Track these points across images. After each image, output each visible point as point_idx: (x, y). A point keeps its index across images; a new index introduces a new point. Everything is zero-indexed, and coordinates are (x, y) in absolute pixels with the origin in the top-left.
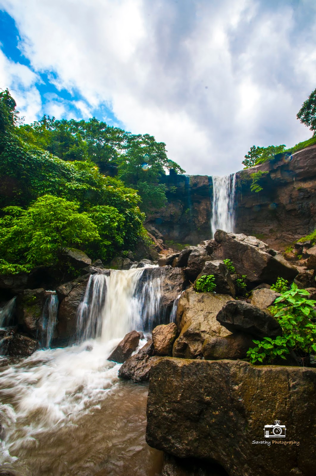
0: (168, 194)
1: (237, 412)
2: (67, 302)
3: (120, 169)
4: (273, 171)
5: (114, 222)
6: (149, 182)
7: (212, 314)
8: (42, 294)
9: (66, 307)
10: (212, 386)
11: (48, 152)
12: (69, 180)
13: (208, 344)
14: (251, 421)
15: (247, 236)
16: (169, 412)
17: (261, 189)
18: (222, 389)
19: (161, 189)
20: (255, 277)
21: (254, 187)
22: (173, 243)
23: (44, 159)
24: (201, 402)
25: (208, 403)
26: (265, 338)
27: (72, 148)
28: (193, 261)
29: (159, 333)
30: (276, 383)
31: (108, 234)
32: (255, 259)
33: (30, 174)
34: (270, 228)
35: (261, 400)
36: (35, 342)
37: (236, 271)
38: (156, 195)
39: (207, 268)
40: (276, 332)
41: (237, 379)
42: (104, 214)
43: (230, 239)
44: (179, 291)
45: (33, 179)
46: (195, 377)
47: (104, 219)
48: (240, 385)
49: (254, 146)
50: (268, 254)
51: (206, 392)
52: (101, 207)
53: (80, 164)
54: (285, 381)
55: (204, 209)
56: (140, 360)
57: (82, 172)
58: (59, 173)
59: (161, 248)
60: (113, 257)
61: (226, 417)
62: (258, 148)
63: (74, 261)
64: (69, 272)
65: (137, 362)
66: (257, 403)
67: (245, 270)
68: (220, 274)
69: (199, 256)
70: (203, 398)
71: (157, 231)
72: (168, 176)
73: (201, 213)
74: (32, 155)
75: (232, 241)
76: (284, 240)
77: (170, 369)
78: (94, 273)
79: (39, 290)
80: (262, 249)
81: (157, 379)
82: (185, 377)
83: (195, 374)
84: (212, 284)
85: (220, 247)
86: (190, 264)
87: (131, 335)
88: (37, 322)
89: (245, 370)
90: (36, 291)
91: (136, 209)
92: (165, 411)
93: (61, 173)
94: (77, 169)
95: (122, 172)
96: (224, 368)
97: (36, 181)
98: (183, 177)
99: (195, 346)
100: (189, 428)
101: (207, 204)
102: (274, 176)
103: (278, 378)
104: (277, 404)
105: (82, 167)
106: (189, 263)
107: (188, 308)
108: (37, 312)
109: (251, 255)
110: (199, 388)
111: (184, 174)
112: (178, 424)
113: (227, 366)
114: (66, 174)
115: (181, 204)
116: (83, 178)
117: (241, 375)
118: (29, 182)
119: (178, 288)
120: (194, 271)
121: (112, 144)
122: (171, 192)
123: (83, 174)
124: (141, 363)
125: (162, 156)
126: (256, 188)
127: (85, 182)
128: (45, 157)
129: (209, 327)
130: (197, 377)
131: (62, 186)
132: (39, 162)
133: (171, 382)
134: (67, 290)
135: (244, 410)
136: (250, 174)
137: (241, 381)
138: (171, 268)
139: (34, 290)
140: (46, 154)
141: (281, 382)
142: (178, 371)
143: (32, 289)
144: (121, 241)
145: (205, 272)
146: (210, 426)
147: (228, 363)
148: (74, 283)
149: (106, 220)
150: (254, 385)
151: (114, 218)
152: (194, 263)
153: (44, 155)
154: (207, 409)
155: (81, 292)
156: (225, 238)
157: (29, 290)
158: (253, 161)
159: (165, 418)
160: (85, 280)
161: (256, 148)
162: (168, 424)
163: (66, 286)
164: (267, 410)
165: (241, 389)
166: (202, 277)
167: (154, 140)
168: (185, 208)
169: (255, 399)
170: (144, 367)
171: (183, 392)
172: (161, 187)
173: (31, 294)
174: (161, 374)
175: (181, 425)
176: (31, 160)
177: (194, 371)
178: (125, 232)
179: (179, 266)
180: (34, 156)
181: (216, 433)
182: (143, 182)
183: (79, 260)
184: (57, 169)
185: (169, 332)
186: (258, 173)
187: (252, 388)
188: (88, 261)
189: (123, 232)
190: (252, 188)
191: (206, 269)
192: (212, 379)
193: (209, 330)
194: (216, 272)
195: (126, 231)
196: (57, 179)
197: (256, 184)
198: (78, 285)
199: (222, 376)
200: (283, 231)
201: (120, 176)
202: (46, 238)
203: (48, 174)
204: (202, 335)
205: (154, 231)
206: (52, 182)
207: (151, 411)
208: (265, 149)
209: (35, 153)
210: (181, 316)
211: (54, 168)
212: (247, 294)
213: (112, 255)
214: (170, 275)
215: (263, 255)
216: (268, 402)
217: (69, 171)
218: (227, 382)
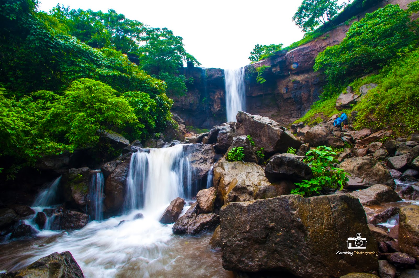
0: (187, 83)
1: (297, 229)
2: (113, 178)
3: (141, 60)
4: (273, 66)
5: (147, 106)
6: (170, 73)
7: (251, 173)
8: (87, 172)
9: (112, 182)
10: (274, 215)
11: (75, 38)
12: (99, 66)
13: (260, 191)
14: (309, 233)
15: (263, 116)
16: (240, 240)
17: (264, 81)
18: (283, 215)
19: (182, 80)
20: (270, 148)
21: (259, 79)
22: (193, 128)
23: (72, 45)
24: (266, 228)
25: (272, 228)
26: (303, 181)
27: (94, 36)
28: (221, 137)
29: (203, 196)
30: (322, 206)
31: (141, 117)
32: (271, 134)
33: (58, 59)
34: (272, 113)
35: (314, 218)
36: (86, 215)
37: (255, 145)
38: (177, 85)
39: (237, 141)
40: (309, 176)
41: (295, 206)
42: (137, 99)
43: (249, 119)
44: (211, 163)
45: (61, 64)
46: (259, 211)
47: (138, 104)
48: (297, 210)
49: (258, 44)
50: (281, 130)
51: (269, 220)
52: (133, 93)
53: (108, 51)
54: (328, 204)
55: (218, 98)
56: (190, 218)
57: (111, 59)
58: (88, 59)
59: (185, 132)
60: (147, 138)
61: (288, 235)
62: (261, 46)
63: (113, 142)
64: (109, 152)
65: (188, 220)
66: (310, 220)
67: (263, 144)
68: (247, 146)
69: (226, 133)
70: (268, 225)
71: (179, 117)
72: (186, 68)
73: (216, 101)
74: (59, 40)
75: (252, 120)
76: (283, 123)
77: (237, 210)
78: (135, 151)
79: (85, 169)
80: (275, 126)
81: (227, 219)
82: (251, 213)
83: (259, 209)
84: (242, 154)
85: (242, 126)
86: (219, 141)
87: (177, 200)
88: (85, 198)
89: (299, 200)
90: (82, 170)
91: (164, 95)
92: (237, 240)
93: (90, 59)
94: (105, 56)
95: (144, 63)
96: (283, 200)
97: (65, 66)
98: (200, 69)
99: (243, 197)
100: (258, 249)
101: (220, 93)
102: (275, 69)
103: (322, 203)
104: (325, 220)
105: (111, 54)
106: (218, 139)
107: (225, 174)
108: (84, 189)
109: (267, 131)
110: (264, 218)
111: (200, 66)
112: (249, 248)
113: (286, 199)
114: (94, 61)
115: (199, 94)
116: (113, 65)
117: (297, 203)
118: (58, 68)
119: (211, 161)
120: (223, 146)
121: (131, 35)
122: (189, 83)
123: (112, 61)
124: (192, 220)
125: (180, 49)
126: (261, 80)
127: (115, 69)
128: (72, 42)
129: (251, 182)
130: (261, 211)
131: (92, 72)
132: (67, 47)
133: (239, 219)
134: (111, 168)
135: (303, 226)
136: (255, 67)
137: (298, 207)
138: (203, 145)
139: (80, 169)
140: (74, 40)
141: (325, 205)
142: (244, 209)
143: (77, 168)
144: (153, 124)
145: (234, 145)
146: (276, 244)
147: (286, 197)
148: (118, 161)
149: (139, 105)
150: (307, 209)
151: (147, 103)
152: (222, 139)
153: (71, 41)
154: (271, 233)
155: (125, 168)
156: (246, 118)
157: (74, 169)
158: (257, 57)
159: (238, 245)
160: (128, 158)
161: (260, 46)
162: (241, 250)
163: (110, 164)
164: (318, 224)
165: (299, 212)
166: (233, 149)
167: (172, 33)
168: (202, 97)
169: (309, 218)
170: (194, 223)
171: (251, 224)
172: (181, 78)
173: (77, 172)
174: (229, 214)
175: (251, 248)
176: (58, 44)
177: (258, 207)
178: (157, 117)
179: (209, 143)
180: (62, 41)
181: (281, 248)
182: (164, 72)
183: (118, 141)
184: (85, 55)
185: (211, 195)
186: (263, 67)
187: (306, 211)
188: (126, 142)
189: (155, 117)
190: (258, 80)
191: (235, 143)
192: (274, 210)
193: (252, 184)
194: (243, 145)
195: (157, 115)
196: (87, 65)
197: (260, 77)
198: (122, 163)
199: (282, 206)
200: (281, 116)
201: (142, 66)
202: (90, 119)
203: (77, 60)
204: (248, 188)
205: (176, 117)
206: (82, 67)
207: (225, 243)
208: (267, 46)
209: (62, 38)
210: (219, 181)
211: (82, 53)
212: (265, 163)
213: (145, 137)
214: (203, 150)
215: (277, 130)
216: (318, 219)
217: (97, 57)
218: (287, 210)
